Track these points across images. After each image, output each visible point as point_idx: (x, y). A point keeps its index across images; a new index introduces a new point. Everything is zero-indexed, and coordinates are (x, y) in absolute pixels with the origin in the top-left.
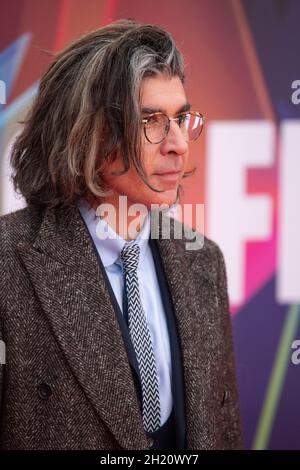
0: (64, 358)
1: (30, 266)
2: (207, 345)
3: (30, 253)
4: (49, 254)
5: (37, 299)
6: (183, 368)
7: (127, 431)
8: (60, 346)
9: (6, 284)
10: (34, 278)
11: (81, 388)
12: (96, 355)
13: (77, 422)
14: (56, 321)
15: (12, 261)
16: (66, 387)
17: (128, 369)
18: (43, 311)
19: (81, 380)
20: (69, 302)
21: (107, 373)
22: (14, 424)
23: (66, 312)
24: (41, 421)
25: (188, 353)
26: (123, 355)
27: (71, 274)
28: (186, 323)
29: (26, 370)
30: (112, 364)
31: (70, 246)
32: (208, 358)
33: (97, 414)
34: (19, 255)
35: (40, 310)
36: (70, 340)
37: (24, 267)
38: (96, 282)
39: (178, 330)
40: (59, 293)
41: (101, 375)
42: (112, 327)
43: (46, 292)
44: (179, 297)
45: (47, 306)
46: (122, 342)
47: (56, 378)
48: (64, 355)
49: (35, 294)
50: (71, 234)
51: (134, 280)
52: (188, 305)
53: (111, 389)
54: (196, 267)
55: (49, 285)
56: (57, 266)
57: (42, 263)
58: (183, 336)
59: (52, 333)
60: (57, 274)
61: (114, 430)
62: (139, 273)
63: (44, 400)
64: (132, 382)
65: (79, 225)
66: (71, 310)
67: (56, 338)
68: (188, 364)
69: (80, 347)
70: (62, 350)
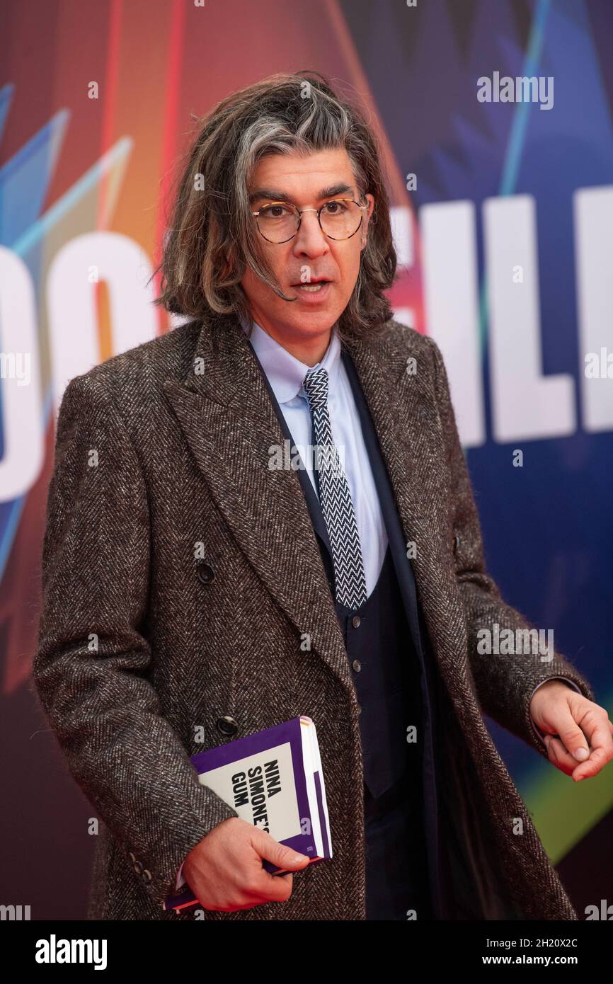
0: (228, 530)
1: (180, 412)
2: (429, 484)
3: (181, 395)
4: (206, 395)
5: (191, 455)
6: (400, 521)
7: (315, 621)
8: (223, 516)
9: (151, 437)
10: (186, 428)
11: (252, 569)
12: (270, 526)
13: (249, 611)
14: (217, 483)
15: (157, 405)
16: (233, 567)
17: (314, 542)
18: (200, 470)
19: (252, 558)
20: (233, 457)
21: (286, 547)
22: (170, 616)
23: (229, 470)
24: (203, 612)
25: (404, 500)
26: (306, 523)
27: (235, 419)
28: (398, 461)
29: (181, 545)
30: (292, 536)
31: (234, 381)
32: (432, 501)
33: (274, 601)
34: (166, 398)
35: (195, 470)
36: (235, 507)
37: (172, 412)
38: (269, 428)
39: (387, 471)
40: (220, 445)
41: (278, 551)
42: (290, 487)
43: (202, 445)
44: (385, 427)
45: (205, 463)
46: (304, 505)
47: (219, 556)
48: (228, 526)
49: (188, 449)
50: (234, 364)
51: (324, 418)
52: (398, 437)
53: (292, 568)
55: (205, 436)
56: (217, 409)
57: (196, 405)
58: (395, 479)
59: (212, 499)
60: (216, 420)
61: (297, 621)
62: (330, 406)
63: (205, 586)
64: (319, 558)
65: (245, 354)
66: (237, 467)
67: (217, 507)
68: (406, 514)
69: (249, 515)
70: (225, 521)
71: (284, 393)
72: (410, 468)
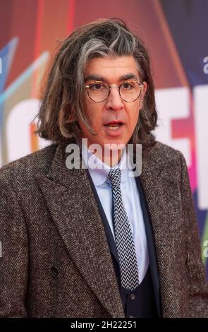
0: (66, 250)
1: (44, 190)
2: (172, 228)
3: (45, 181)
4: (58, 182)
5: (49, 212)
6: (155, 246)
8: (64, 243)
9: (29, 202)
10: (47, 198)
11: (78, 270)
12: (88, 249)
13: (76, 291)
14: (61, 226)
15: (32, 187)
16: (69, 269)
17: (109, 257)
18: (53, 220)
19: (78, 265)
20: (70, 213)
21: (95, 260)
22: (38, 292)
23: (68, 220)
25: (158, 236)
26: (106, 247)
27: (70, 194)
28: (156, 216)
29: (44, 258)
30: (99, 254)
33: (88, 286)
34: (37, 182)
35: (51, 220)
36: (70, 238)
37: (40, 190)
38: (89, 199)
39: (150, 220)
40: (64, 207)
41: (91, 262)
42: (98, 229)
43: (54, 207)
44: (150, 198)
45: (55, 216)
46: (105, 239)
47: (62, 263)
48: (66, 248)
49: (48, 209)
51: (118, 193)
52: (157, 203)
53: (98, 270)
54: (164, 174)
55: (56, 203)
56: (63, 189)
57: (52, 187)
58: (154, 225)
59: (59, 234)
60: (62, 194)
61: (100, 297)
62: (122, 187)
63: (55, 278)
64: (112, 266)
66: (72, 218)
67: (61, 239)
69: (77, 243)
70: (65, 246)
71: (98, 181)
72: (162, 219)
